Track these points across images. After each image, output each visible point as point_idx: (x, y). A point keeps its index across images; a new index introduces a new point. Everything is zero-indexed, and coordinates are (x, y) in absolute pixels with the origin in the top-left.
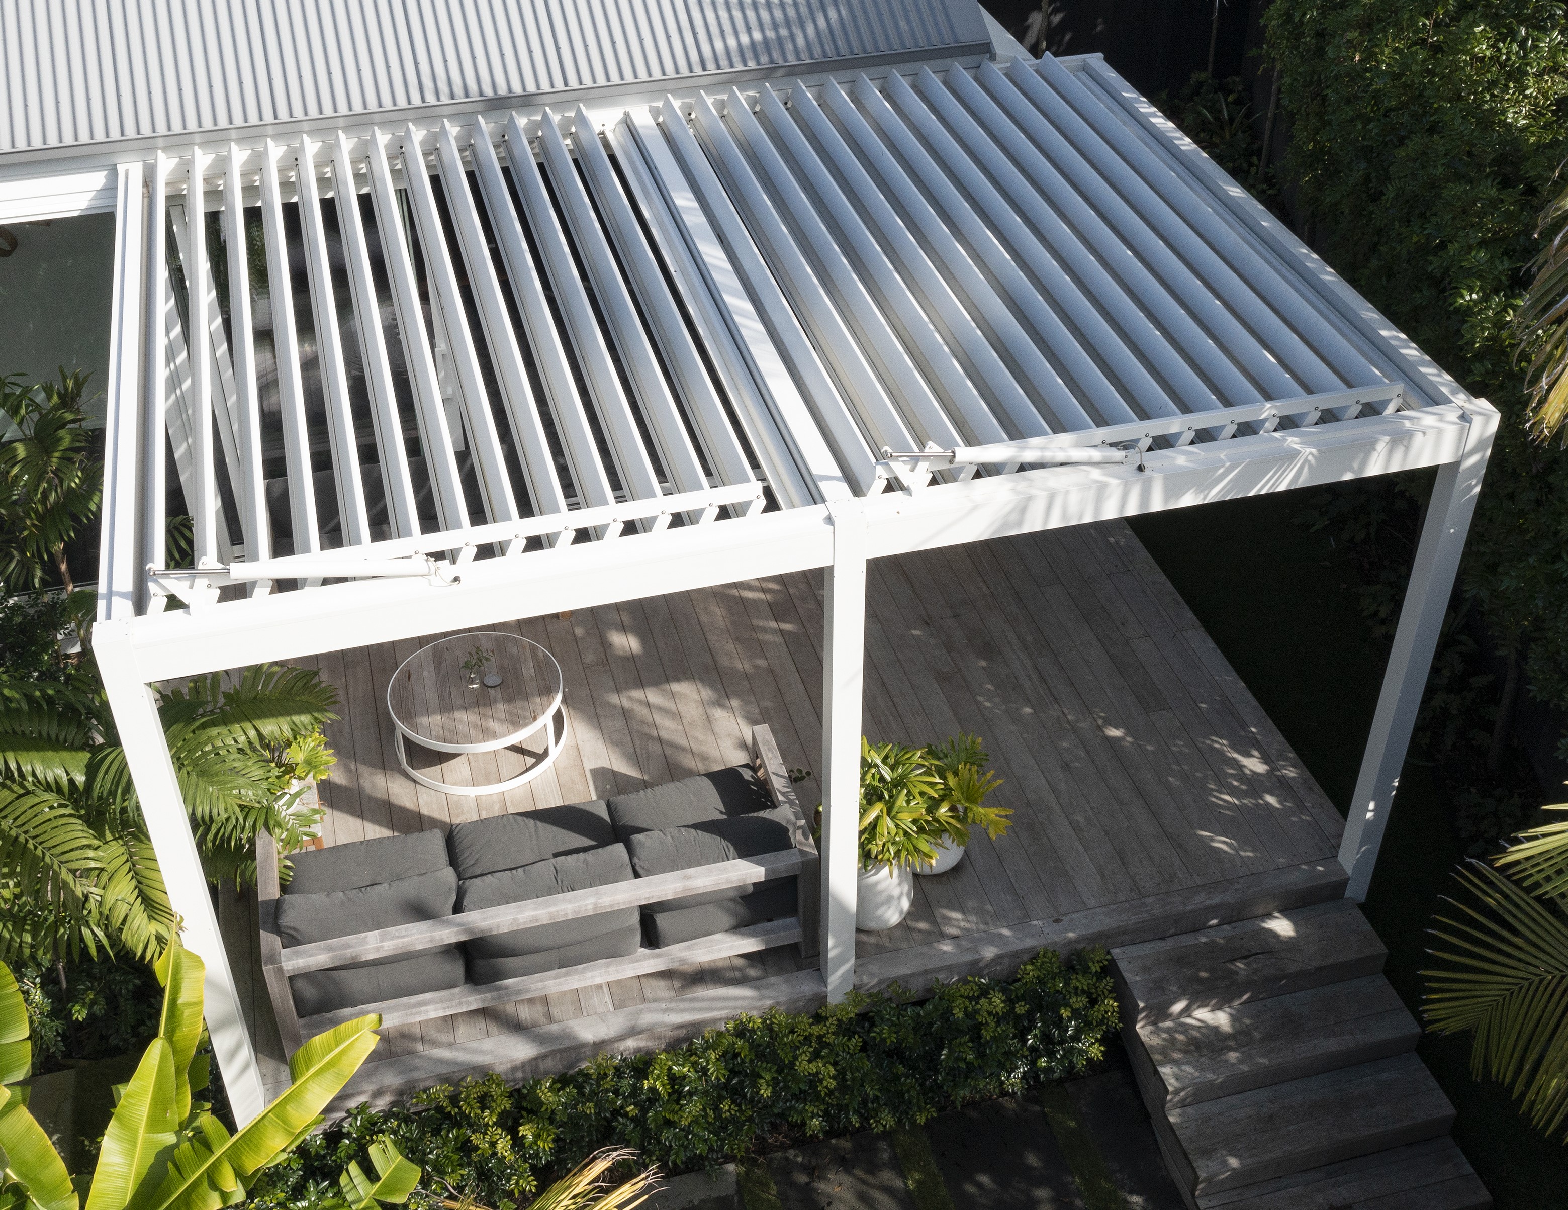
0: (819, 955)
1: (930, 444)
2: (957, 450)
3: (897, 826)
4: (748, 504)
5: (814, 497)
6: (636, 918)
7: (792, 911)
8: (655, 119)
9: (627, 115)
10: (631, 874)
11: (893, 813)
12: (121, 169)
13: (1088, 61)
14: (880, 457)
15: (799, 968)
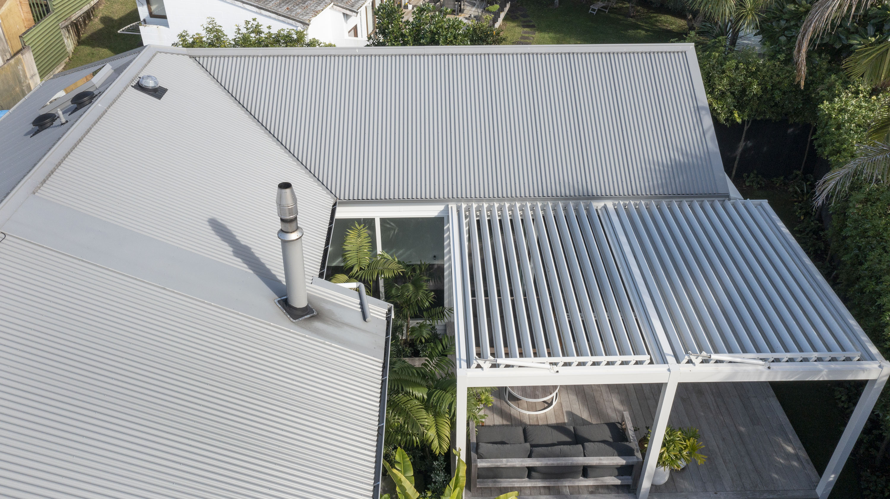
0: (636, 489)
1: (704, 352)
2: (711, 355)
3: (669, 456)
4: (645, 361)
5: (665, 362)
6: (582, 468)
7: (630, 474)
8: (614, 207)
9: (605, 205)
10: (583, 455)
11: (668, 451)
12: (450, 206)
13: (762, 202)
14: (687, 353)
15: (629, 492)
